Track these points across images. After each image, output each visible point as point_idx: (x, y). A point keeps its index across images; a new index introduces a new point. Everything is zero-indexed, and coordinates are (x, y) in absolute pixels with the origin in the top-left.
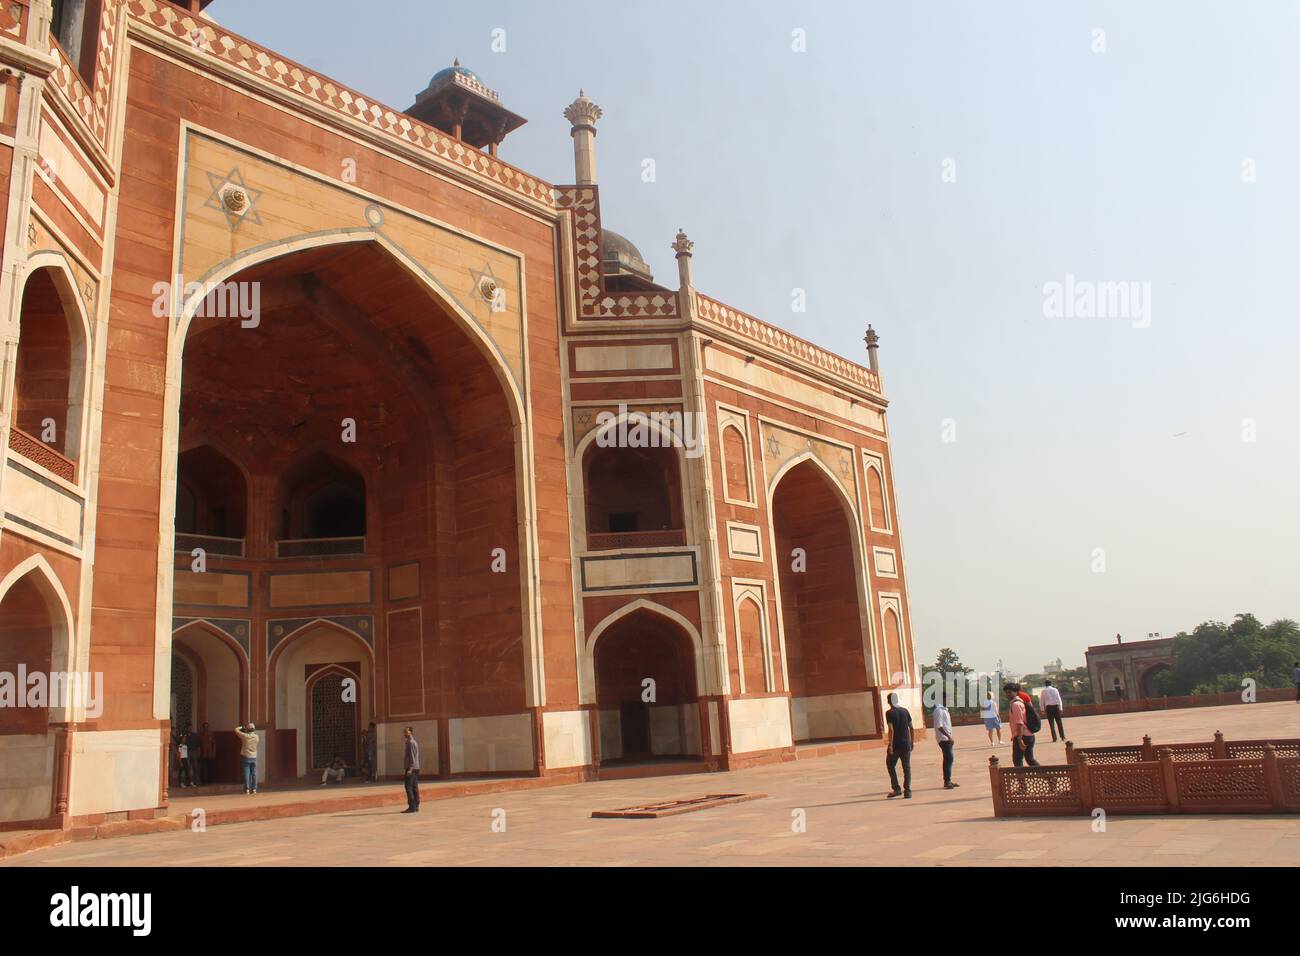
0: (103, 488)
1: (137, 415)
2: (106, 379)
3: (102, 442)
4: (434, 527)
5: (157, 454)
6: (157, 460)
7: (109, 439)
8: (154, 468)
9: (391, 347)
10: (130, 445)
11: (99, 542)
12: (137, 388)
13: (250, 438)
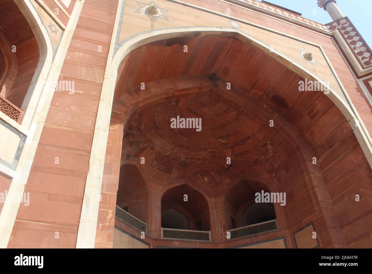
0: (46, 132)
1: (82, 92)
2: (61, 73)
3: (51, 105)
4: (316, 198)
5: (95, 115)
6: (94, 118)
7: (57, 104)
8: (90, 123)
9: (265, 106)
10: (73, 108)
11: (35, 169)
12: (83, 78)
13: (206, 179)
